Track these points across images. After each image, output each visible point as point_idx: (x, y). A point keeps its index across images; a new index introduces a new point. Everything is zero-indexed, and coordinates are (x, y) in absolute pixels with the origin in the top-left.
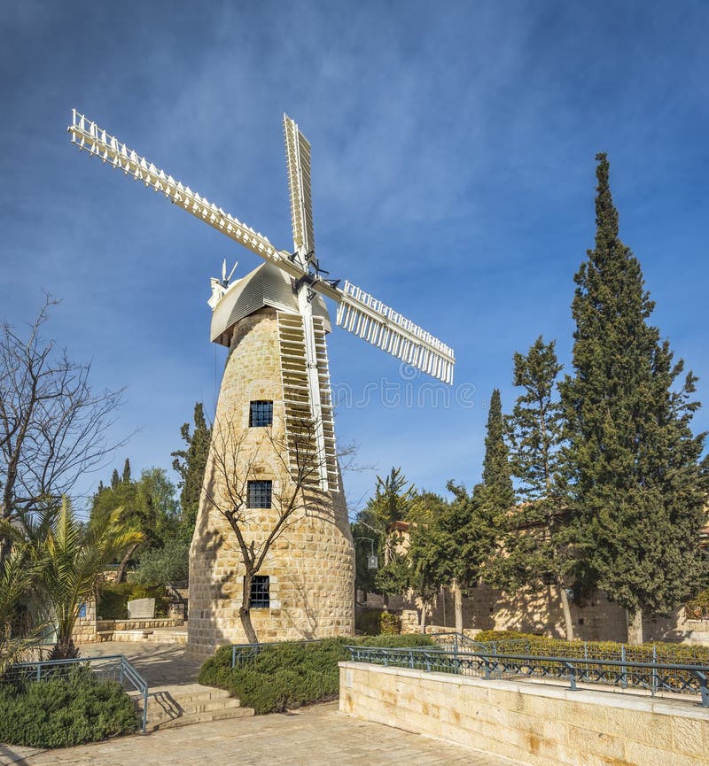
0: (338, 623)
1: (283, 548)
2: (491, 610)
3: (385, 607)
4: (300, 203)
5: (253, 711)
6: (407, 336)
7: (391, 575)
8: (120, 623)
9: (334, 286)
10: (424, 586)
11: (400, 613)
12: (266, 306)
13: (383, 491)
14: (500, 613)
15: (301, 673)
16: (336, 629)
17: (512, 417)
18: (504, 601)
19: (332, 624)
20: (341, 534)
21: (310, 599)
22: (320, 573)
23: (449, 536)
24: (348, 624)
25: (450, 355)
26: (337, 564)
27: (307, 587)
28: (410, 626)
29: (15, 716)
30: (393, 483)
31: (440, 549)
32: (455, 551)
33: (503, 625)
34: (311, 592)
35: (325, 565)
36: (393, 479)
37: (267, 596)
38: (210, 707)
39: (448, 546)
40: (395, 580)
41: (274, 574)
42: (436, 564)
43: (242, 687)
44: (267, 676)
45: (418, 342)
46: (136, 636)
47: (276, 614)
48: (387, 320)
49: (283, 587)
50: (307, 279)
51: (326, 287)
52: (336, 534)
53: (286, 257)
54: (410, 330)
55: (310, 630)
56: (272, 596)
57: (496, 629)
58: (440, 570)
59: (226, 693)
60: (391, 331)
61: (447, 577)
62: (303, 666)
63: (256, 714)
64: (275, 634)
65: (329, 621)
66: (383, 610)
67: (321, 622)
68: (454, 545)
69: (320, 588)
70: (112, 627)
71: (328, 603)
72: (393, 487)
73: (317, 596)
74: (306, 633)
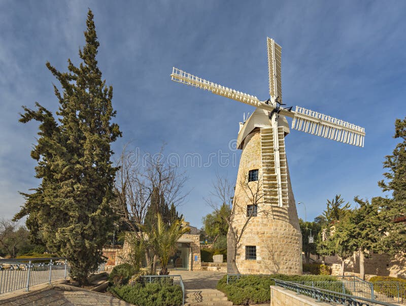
0: (291, 268)
1: (262, 234)
2: (388, 265)
3: (323, 262)
4: (274, 77)
5: (232, 303)
6: (333, 126)
7: (325, 246)
8: (210, 264)
9: (290, 110)
10: (342, 252)
11: (331, 265)
12: (256, 128)
13: (331, 207)
14: (393, 267)
15: (257, 289)
16: (289, 271)
17: (392, 157)
18: (396, 260)
19: (287, 268)
20: (292, 227)
21: (275, 257)
22: (280, 245)
23: (355, 226)
24: (296, 269)
25: (362, 131)
26: (289, 240)
27: (274, 251)
28: (337, 272)
29: (135, 294)
30: (337, 202)
31: (349, 233)
32: (359, 234)
33: (395, 274)
34: (276, 253)
35: (283, 241)
36: (337, 200)
37: (255, 255)
38: (214, 299)
39: (354, 231)
40: (327, 249)
41: (258, 245)
42: (347, 241)
43: (229, 292)
44: (241, 289)
45: (340, 128)
46: (215, 269)
47: (259, 262)
48: (322, 121)
49: (262, 251)
50: (276, 110)
51: (285, 112)
52: (289, 227)
53: (264, 103)
54: (335, 122)
55: (276, 271)
56: (257, 254)
57: (390, 275)
58: (351, 244)
59: (223, 294)
60: (324, 125)
61: (355, 248)
62: (259, 286)
63: (233, 304)
64: (259, 271)
65: (285, 267)
66: (321, 263)
67: (281, 267)
68: (358, 230)
69: (281, 252)
70: (207, 265)
71: (285, 259)
72: (337, 204)
73: (279, 255)
74: (274, 272)
